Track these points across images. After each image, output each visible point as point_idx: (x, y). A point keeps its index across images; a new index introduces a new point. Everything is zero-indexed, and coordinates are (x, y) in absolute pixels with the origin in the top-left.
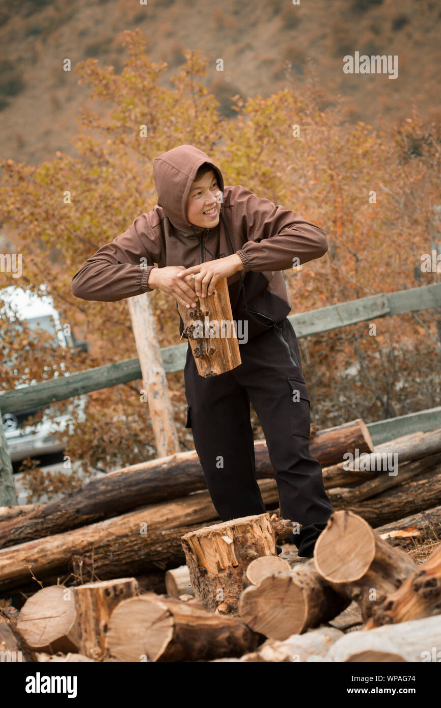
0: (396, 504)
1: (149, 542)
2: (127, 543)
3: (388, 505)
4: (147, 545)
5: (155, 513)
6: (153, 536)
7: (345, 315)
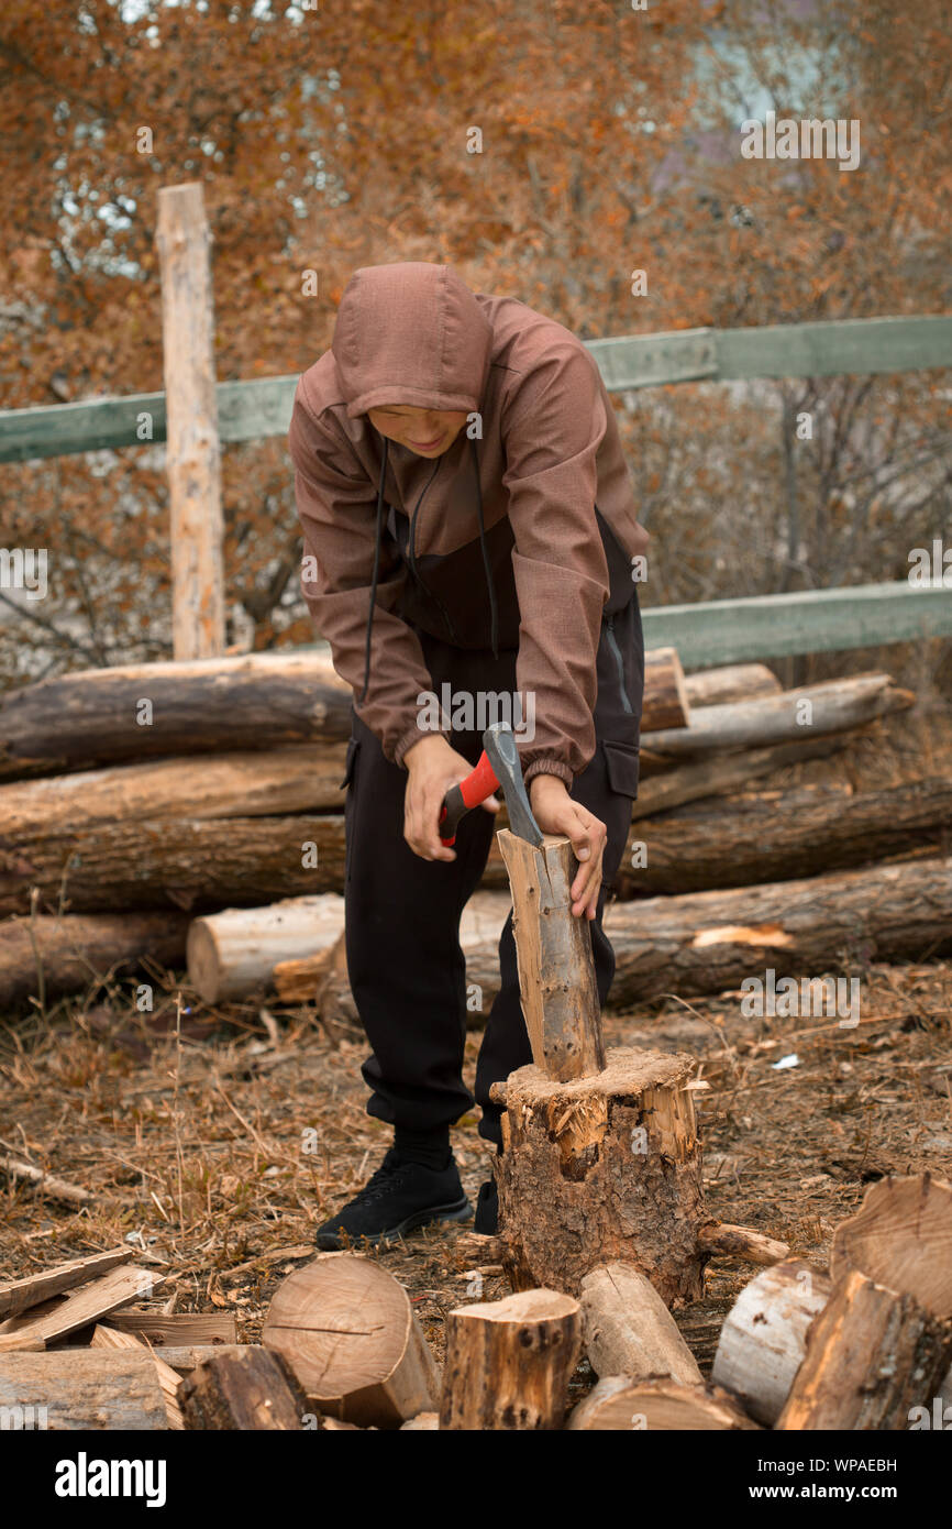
0: (716, 844)
1: (163, 844)
2: (113, 839)
3: (697, 844)
4: (158, 851)
5: (184, 778)
6: (173, 832)
7: (620, 366)
